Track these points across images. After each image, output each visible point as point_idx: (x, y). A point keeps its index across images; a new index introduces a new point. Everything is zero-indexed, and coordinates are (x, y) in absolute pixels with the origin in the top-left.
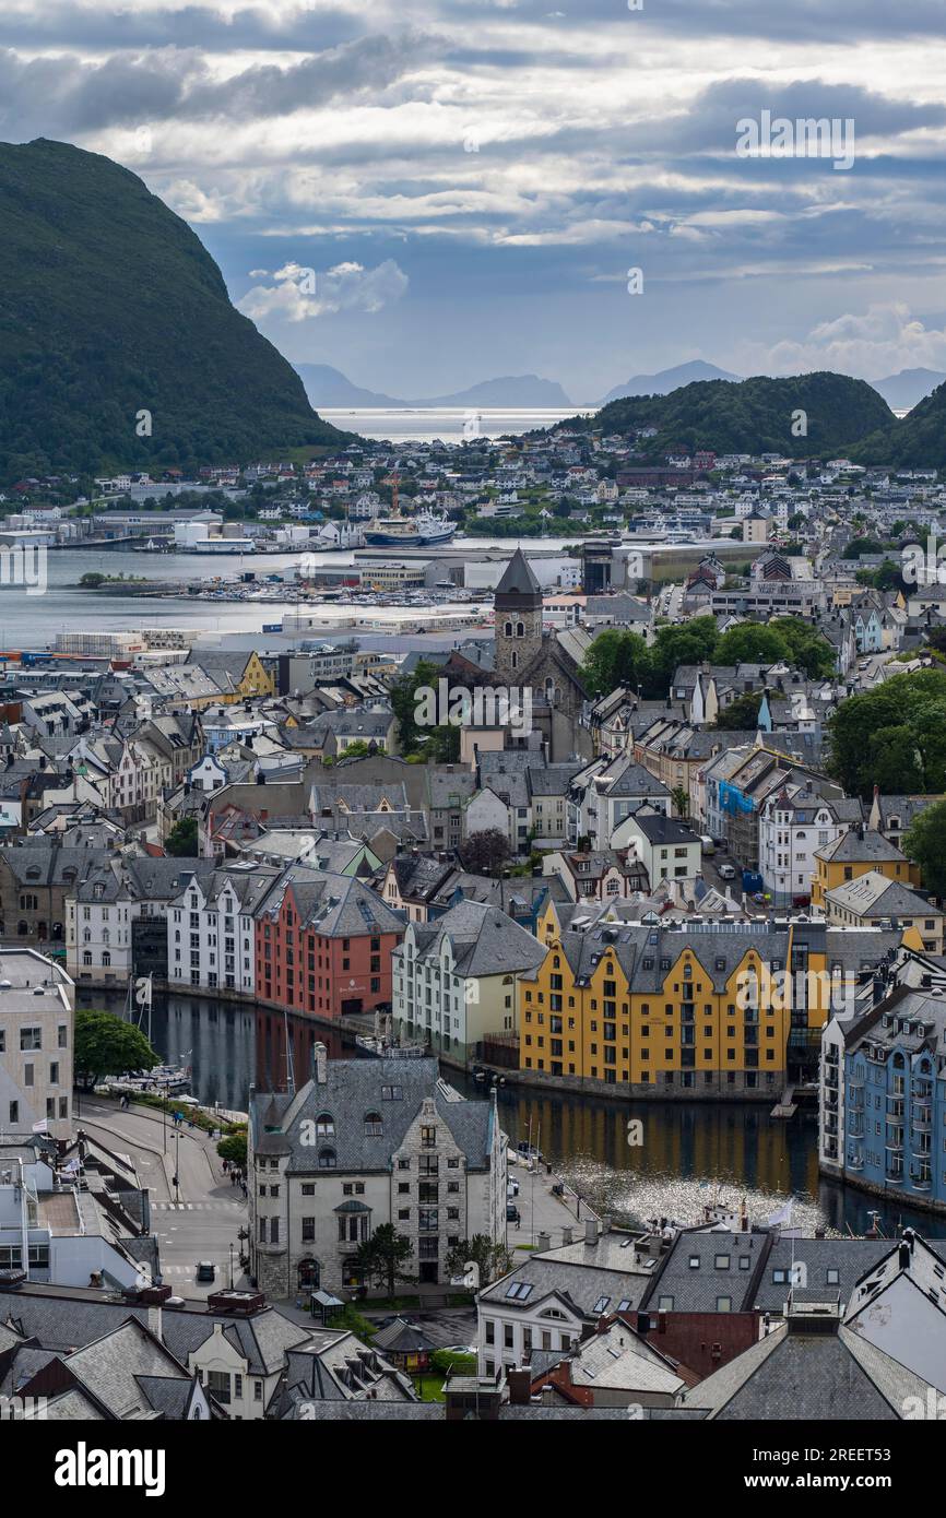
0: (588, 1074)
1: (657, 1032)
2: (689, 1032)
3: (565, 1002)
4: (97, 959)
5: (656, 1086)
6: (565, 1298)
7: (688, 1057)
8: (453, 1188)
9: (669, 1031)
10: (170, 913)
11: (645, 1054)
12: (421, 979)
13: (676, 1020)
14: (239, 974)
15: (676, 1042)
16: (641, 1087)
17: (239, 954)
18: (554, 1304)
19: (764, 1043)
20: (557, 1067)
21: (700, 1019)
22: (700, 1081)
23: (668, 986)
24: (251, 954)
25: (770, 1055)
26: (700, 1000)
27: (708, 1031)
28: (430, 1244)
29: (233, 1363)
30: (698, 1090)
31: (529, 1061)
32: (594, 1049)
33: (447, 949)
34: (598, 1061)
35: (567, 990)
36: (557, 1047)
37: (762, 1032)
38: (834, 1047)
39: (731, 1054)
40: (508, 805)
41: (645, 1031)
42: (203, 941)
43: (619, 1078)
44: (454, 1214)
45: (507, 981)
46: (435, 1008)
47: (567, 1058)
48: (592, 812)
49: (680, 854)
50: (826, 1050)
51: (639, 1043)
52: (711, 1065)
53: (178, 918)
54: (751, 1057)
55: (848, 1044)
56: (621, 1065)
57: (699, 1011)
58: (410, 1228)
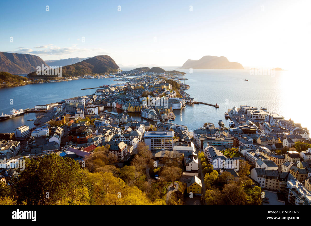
4: (109, 105)
8: (124, 119)
11: (134, 110)
14: (116, 106)
18: (128, 126)
26: (136, 108)
28: (123, 122)
29: (114, 130)
30: (136, 112)
32: (131, 110)
33: (125, 105)
42: (114, 104)
46: (124, 108)
54: (138, 110)
55: (142, 111)
58: (122, 121)
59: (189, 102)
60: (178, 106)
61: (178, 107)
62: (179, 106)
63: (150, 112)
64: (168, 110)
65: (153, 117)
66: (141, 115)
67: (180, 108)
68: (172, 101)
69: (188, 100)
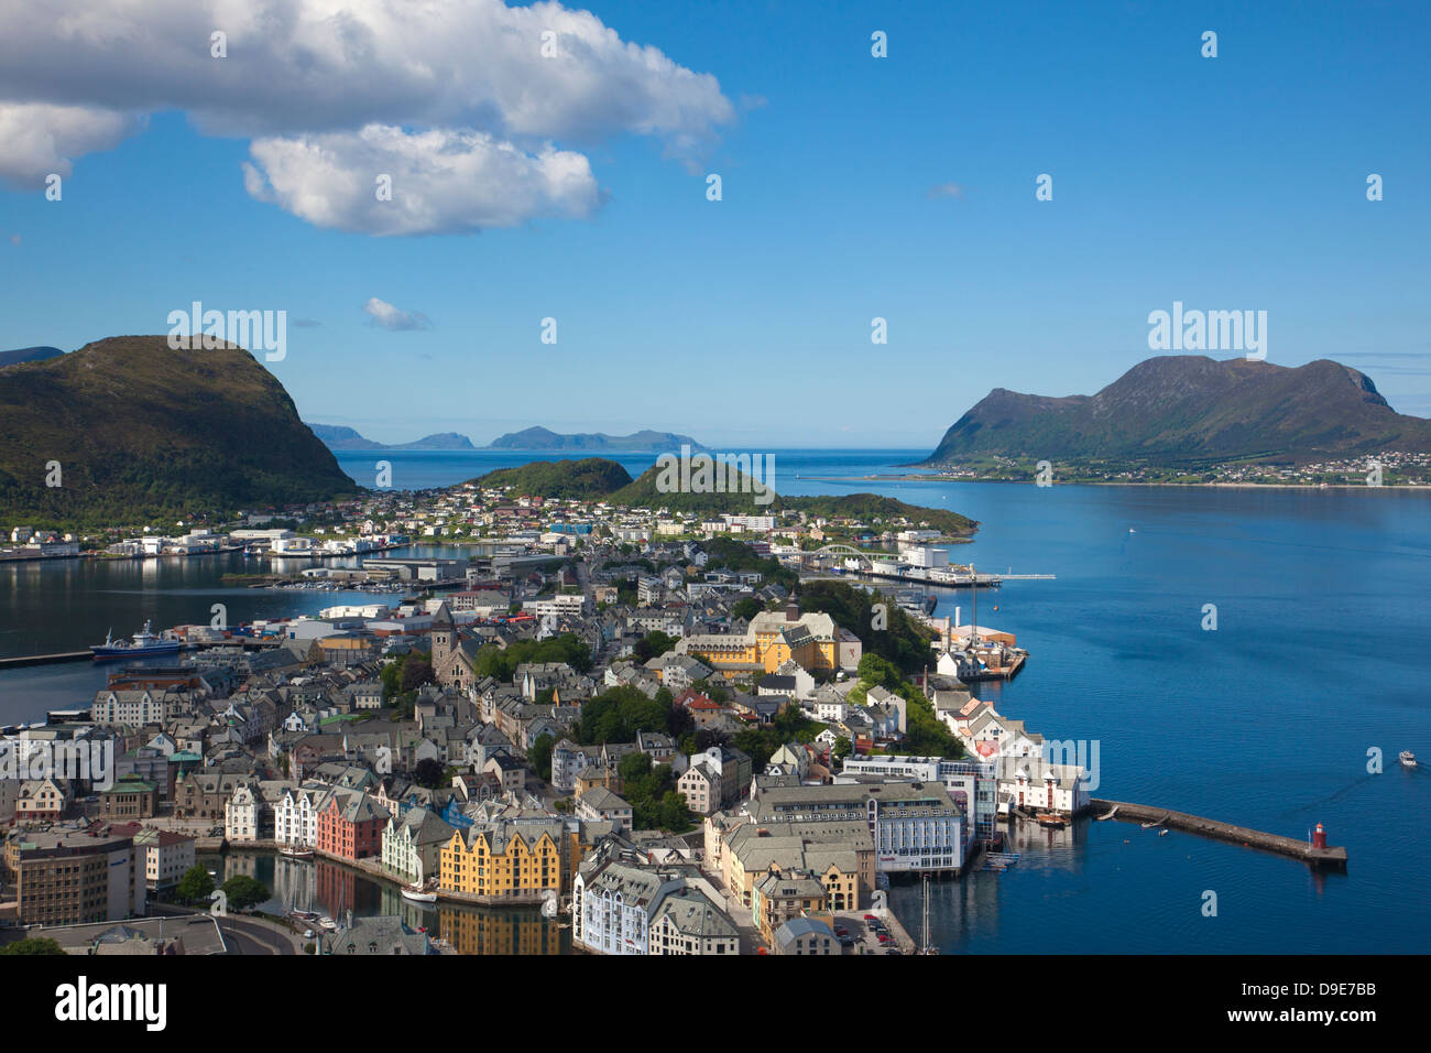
0: (472, 891)
1: (503, 871)
2: (517, 872)
3: (461, 858)
4: (240, 830)
5: (502, 897)
7: (517, 883)
9: (508, 871)
10: (276, 809)
11: (497, 882)
12: (395, 845)
13: (511, 867)
14: (310, 837)
15: (511, 876)
16: (496, 897)
17: (310, 828)
19: (551, 875)
20: (457, 888)
21: (522, 866)
22: (522, 892)
23: (508, 852)
24: (315, 828)
25: (554, 880)
26: (522, 856)
27: (526, 870)
30: (521, 897)
31: (444, 885)
32: (474, 880)
33: (407, 832)
34: (476, 885)
35: (463, 852)
36: (457, 878)
37: (550, 870)
38: (579, 887)
39: (536, 880)
40: (437, 745)
41: (497, 870)
42: (292, 822)
43: (486, 893)
45: (435, 846)
46: (401, 858)
47: (462, 884)
48: (475, 752)
49: (514, 774)
50: (576, 889)
51: (496, 877)
52: (527, 886)
53: (280, 811)
54: (545, 882)
55: (586, 885)
56: (486, 887)
57: (522, 862)
60: (932, 845)
61: (932, 856)
62: (943, 844)
63: (669, 900)
64: (836, 882)
65: (693, 947)
66: (579, 934)
67: (956, 862)
68: (878, 790)
69: (1025, 788)
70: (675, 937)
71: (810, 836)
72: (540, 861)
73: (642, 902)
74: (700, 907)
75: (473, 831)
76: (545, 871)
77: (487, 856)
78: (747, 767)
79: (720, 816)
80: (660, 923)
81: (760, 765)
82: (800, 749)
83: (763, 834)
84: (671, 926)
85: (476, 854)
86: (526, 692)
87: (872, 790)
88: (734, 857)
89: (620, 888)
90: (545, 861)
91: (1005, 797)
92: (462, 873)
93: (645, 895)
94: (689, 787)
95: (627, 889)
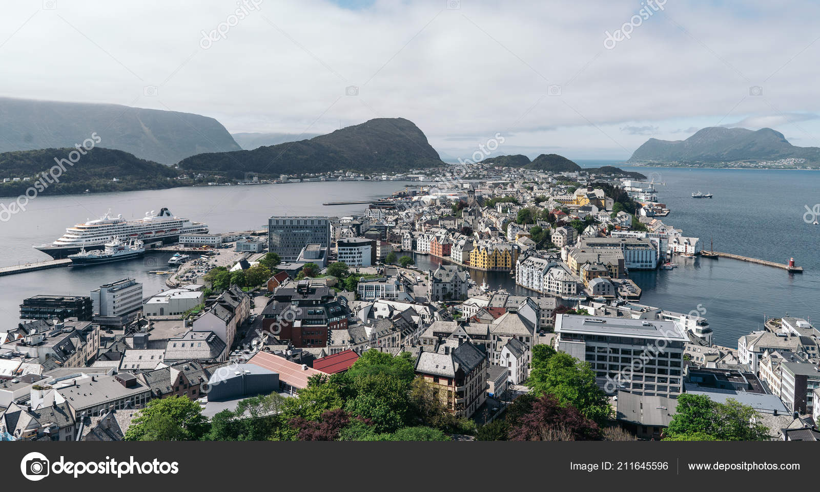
0: (481, 267)
1: (491, 261)
2: (496, 261)
3: (477, 256)
4: (406, 247)
5: (492, 269)
6: (476, 304)
7: (496, 265)
8: (460, 285)
9: (493, 261)
10: (417, 240)
11: (489, 264)
12: (455, 251)
13: (494, 259)
14: (428, 249)
15: (494, 263)
16: (489, 269)
17: (428, 246)
18: (475, 305)
19: (508, 263)
20: (476, 266)
21: (498, 259)
22: (498, 268)
23: (493, 254)
24: (430, 246)
25: (509, 265)
26: (498, 256)
27: (499, 261)
30: (497, 270)
31: (471, 265)
32: (482, 263)
33: (459, 247)
34: (482, 265)
35: (478, 254)
36: (476, 262)
37: (508, 261)
38: (518, 265)
39: (503, 264)
40: (469, 224)
41: (489, 260)
42: (422, 245)
43: (485, 268)
44: (460, 289)
45: (468, 252)
46: (457, 256)
47: (477, 264)
48: (482, 226)
49: (495, 232)
51: (489, 262)
52: (499, 266)
53: (419, 241)
54: (506, 265)
55: (521, 264)
56: (486, 266)
58: (453, 291)
59: (680, 250)
60: (644, 260)
61: (644, 264)
62: (648, 260)
63: (551, 269)
64: (611, 268)
65: (560, 285)
66: (518, 281)
67: (654, 266)
68: (625, 240)
69: (676, 245)
70: (553, 281)
71: (600, 254)
72: (504, 258)
73: (541, 269)
74: (562, 271)
75: (481, 247)
76: (506, 261)
77: (486, 255)
78: (575, 233)
79: (567, 246)
80: (547, 276)
81: (580, 232)
82: (595, 227)
83: (583, 252)
84: (551, 277)
85: (482, 255)
86: (498, 211)
87: (622, 240)
88: (573, 259)
89: (533, 265)
90: (506, 258)
91: (669, 248)
92: (477, 261)
93: (542, 267)
94: (556, 238)
95: (535, 265)
